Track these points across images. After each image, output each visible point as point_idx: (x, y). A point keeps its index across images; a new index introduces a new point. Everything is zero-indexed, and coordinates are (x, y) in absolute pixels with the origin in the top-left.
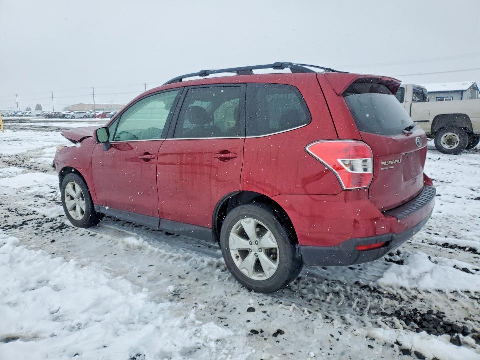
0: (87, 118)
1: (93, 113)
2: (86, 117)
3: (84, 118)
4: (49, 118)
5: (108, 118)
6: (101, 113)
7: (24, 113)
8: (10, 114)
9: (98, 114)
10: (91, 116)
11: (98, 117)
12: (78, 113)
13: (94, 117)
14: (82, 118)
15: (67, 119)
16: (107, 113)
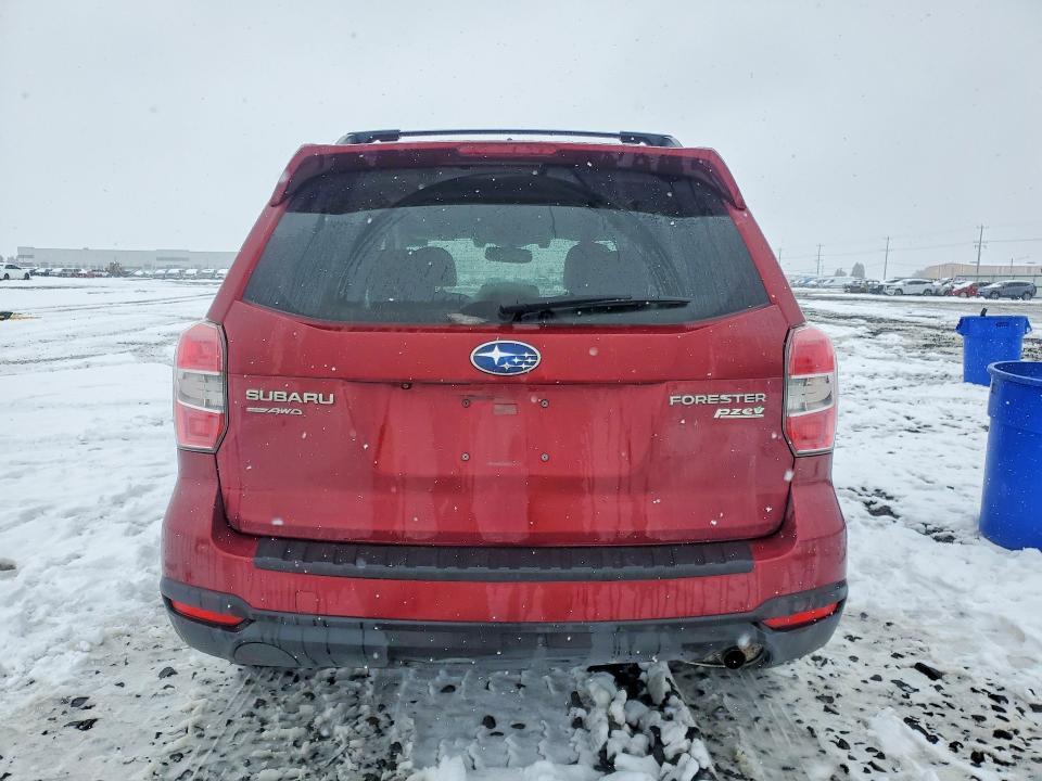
0: (932, 295)
1: (947, 285)
2: (928, 292)
3: (923, 295)
4: (852, 292)
5: (978, 296)
6: (968, 284)
7: (820, 281)
8: (796, 282)
9: (958, 287)
10: (942, 290)
11: (958, 294)
12: (911, 283)
13: (948, 293)
14: (919, 295)
15: (885, 294)
16: (982, 285)
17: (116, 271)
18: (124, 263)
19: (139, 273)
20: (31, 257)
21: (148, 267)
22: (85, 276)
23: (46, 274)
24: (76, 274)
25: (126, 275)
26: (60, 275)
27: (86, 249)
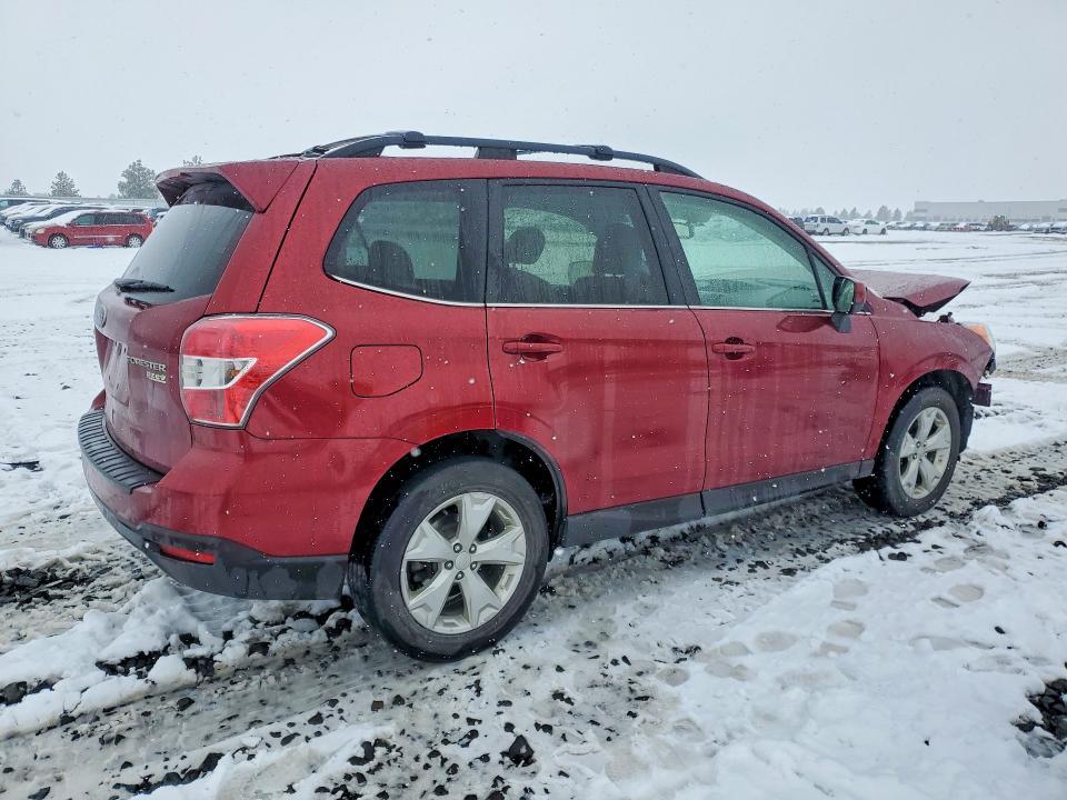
17: (1000, 225)
18: (1011, 217)
19: (1026, 226)
20: (925, 211)
21: (1046, 219)
22: (962, 230)
23: (924, 229)
24: (953, 228)
25: (1010, 228)
26: (937, 229)
27: (981, 202)
